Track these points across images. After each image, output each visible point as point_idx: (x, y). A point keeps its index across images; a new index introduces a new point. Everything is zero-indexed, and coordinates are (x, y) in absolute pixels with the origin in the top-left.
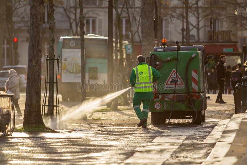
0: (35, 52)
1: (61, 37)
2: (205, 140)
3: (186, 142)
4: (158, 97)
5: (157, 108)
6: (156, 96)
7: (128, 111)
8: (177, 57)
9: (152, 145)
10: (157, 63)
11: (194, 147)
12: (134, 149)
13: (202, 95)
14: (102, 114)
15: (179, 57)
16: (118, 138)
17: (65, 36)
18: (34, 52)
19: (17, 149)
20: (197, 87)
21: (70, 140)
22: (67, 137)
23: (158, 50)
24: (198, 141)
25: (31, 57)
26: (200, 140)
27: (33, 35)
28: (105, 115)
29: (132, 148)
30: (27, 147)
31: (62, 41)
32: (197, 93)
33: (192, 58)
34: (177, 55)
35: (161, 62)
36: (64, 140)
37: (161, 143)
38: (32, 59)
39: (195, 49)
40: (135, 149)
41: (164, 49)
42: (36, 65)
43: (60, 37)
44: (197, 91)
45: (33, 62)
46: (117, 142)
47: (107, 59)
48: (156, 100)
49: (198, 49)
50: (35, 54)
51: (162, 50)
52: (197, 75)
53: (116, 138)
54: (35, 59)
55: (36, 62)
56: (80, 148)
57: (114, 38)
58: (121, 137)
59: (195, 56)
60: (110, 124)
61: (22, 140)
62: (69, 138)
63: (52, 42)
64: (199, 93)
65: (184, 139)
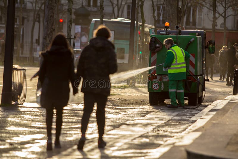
0: (50, 31)
1: (94, 20)
2: (193, 117)
3: (176, 118)
4: (156, 78)
5: (155, 88)
6: (155, 77)
7: (144, 89)
8: (177, 41)
9: (142, 119)
10: (157, 45)
11: (179, 123)
12: (124, 122)
13: (199, 77)
14: (120, 90)
15: (179, 41)
16: (117, 112)
17: (97, 19)
18: (48, 31)
19: (21, 117)
20: (194, 70)
21: (74, 111)
22: (72, 109)
23: (161, 33)
24: (186, 117)
25: (45, 36)
26: (189, 117)
27: (48, 15)
28: (122, 91)
29: (123, 121)
30: (31, 116)
31: (94, 23)
32: (194, 76)
33: (191, 42)
34: (177, 39)
35: (160, 45)
36: (68, 111)
37: (152, 118)
38: (46, 37)
39: (194, 33)
40: (126, 122)
41: (166, 32)
42: (49, 43)
43: (92, 19)
44: (194, 74)
45: (47, 40)
46: (114, 115)
47: (129, 41)
48: (155, 80)
49: (198, 34)
50: (49, 33)
51: (165, 33)
52: (195, 59)
53: (116, 112)
54: (49, 37)
55: (49, 40)
56: (78, 119)
57: (140, 22)
58: (121, 111)
59: (194, 41)
60: (119, 99)
61: (31, 109)
62: (74, 109)
63: (70, 23)
64: (196, 76)
65: (175, 115)
